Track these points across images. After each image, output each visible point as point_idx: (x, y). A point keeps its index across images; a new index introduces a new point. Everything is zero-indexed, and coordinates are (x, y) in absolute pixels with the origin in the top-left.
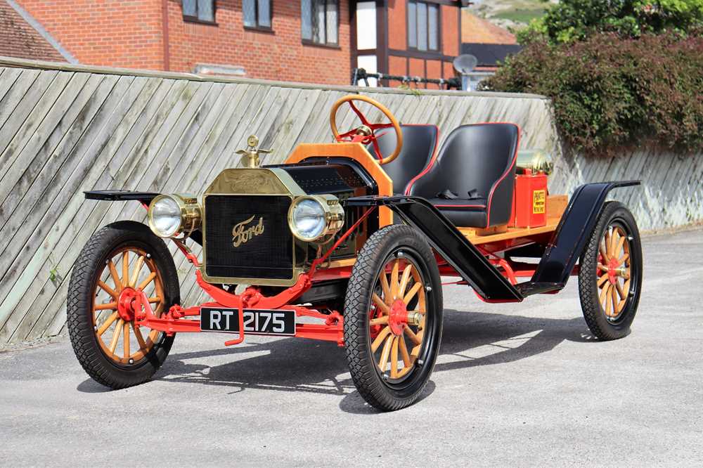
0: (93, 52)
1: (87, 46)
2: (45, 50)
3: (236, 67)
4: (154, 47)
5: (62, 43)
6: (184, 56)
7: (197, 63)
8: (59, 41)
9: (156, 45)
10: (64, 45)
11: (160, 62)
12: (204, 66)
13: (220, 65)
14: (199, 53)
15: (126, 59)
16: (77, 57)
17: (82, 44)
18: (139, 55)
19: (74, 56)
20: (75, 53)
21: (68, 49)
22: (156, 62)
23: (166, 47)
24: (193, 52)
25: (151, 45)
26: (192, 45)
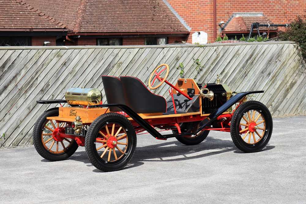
0: (183, 9)
1: (181, 6)
2: (163, 9)
3: (257, 13)
4: (208, 6)
5: (171, 5)
6: (226, 9)
7: (233, 12)
8: (170, 4)
9: (209, 5)
10: (172, 6)
11: (211, 13)
12: (237, 13)
13: (248, 12)
14: (235, 7)
15: (197, 12)
16: (177, 12)
17: (179, 6)
18: (202, 10)
19: (176, 11)
20: (176, 10)
21: (174, 8)
22: (209, 13)
23: (215, 5)
24: (231, 7)
25: (207, 5)
26: (231, 3)
